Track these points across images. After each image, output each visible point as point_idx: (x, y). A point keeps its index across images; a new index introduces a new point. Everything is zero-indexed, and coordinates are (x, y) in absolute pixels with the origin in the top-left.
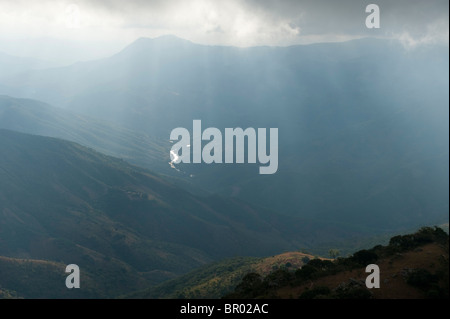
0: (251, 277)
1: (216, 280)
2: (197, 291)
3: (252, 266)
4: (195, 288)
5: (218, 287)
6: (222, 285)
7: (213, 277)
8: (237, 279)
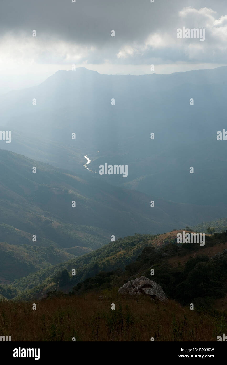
0: (149, 249)
1: (122, 252)
2: (108, 261)
3: (149, 242)
4: (106, 259)
5: (124, 258)
6: (127, 256)
7: (120, 251)
8: (138, 251)
